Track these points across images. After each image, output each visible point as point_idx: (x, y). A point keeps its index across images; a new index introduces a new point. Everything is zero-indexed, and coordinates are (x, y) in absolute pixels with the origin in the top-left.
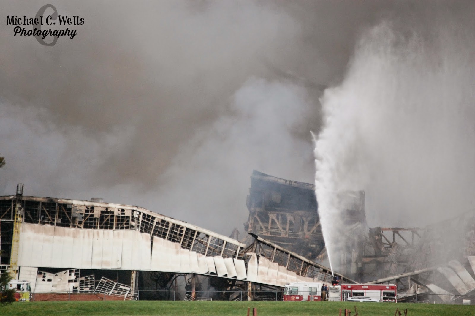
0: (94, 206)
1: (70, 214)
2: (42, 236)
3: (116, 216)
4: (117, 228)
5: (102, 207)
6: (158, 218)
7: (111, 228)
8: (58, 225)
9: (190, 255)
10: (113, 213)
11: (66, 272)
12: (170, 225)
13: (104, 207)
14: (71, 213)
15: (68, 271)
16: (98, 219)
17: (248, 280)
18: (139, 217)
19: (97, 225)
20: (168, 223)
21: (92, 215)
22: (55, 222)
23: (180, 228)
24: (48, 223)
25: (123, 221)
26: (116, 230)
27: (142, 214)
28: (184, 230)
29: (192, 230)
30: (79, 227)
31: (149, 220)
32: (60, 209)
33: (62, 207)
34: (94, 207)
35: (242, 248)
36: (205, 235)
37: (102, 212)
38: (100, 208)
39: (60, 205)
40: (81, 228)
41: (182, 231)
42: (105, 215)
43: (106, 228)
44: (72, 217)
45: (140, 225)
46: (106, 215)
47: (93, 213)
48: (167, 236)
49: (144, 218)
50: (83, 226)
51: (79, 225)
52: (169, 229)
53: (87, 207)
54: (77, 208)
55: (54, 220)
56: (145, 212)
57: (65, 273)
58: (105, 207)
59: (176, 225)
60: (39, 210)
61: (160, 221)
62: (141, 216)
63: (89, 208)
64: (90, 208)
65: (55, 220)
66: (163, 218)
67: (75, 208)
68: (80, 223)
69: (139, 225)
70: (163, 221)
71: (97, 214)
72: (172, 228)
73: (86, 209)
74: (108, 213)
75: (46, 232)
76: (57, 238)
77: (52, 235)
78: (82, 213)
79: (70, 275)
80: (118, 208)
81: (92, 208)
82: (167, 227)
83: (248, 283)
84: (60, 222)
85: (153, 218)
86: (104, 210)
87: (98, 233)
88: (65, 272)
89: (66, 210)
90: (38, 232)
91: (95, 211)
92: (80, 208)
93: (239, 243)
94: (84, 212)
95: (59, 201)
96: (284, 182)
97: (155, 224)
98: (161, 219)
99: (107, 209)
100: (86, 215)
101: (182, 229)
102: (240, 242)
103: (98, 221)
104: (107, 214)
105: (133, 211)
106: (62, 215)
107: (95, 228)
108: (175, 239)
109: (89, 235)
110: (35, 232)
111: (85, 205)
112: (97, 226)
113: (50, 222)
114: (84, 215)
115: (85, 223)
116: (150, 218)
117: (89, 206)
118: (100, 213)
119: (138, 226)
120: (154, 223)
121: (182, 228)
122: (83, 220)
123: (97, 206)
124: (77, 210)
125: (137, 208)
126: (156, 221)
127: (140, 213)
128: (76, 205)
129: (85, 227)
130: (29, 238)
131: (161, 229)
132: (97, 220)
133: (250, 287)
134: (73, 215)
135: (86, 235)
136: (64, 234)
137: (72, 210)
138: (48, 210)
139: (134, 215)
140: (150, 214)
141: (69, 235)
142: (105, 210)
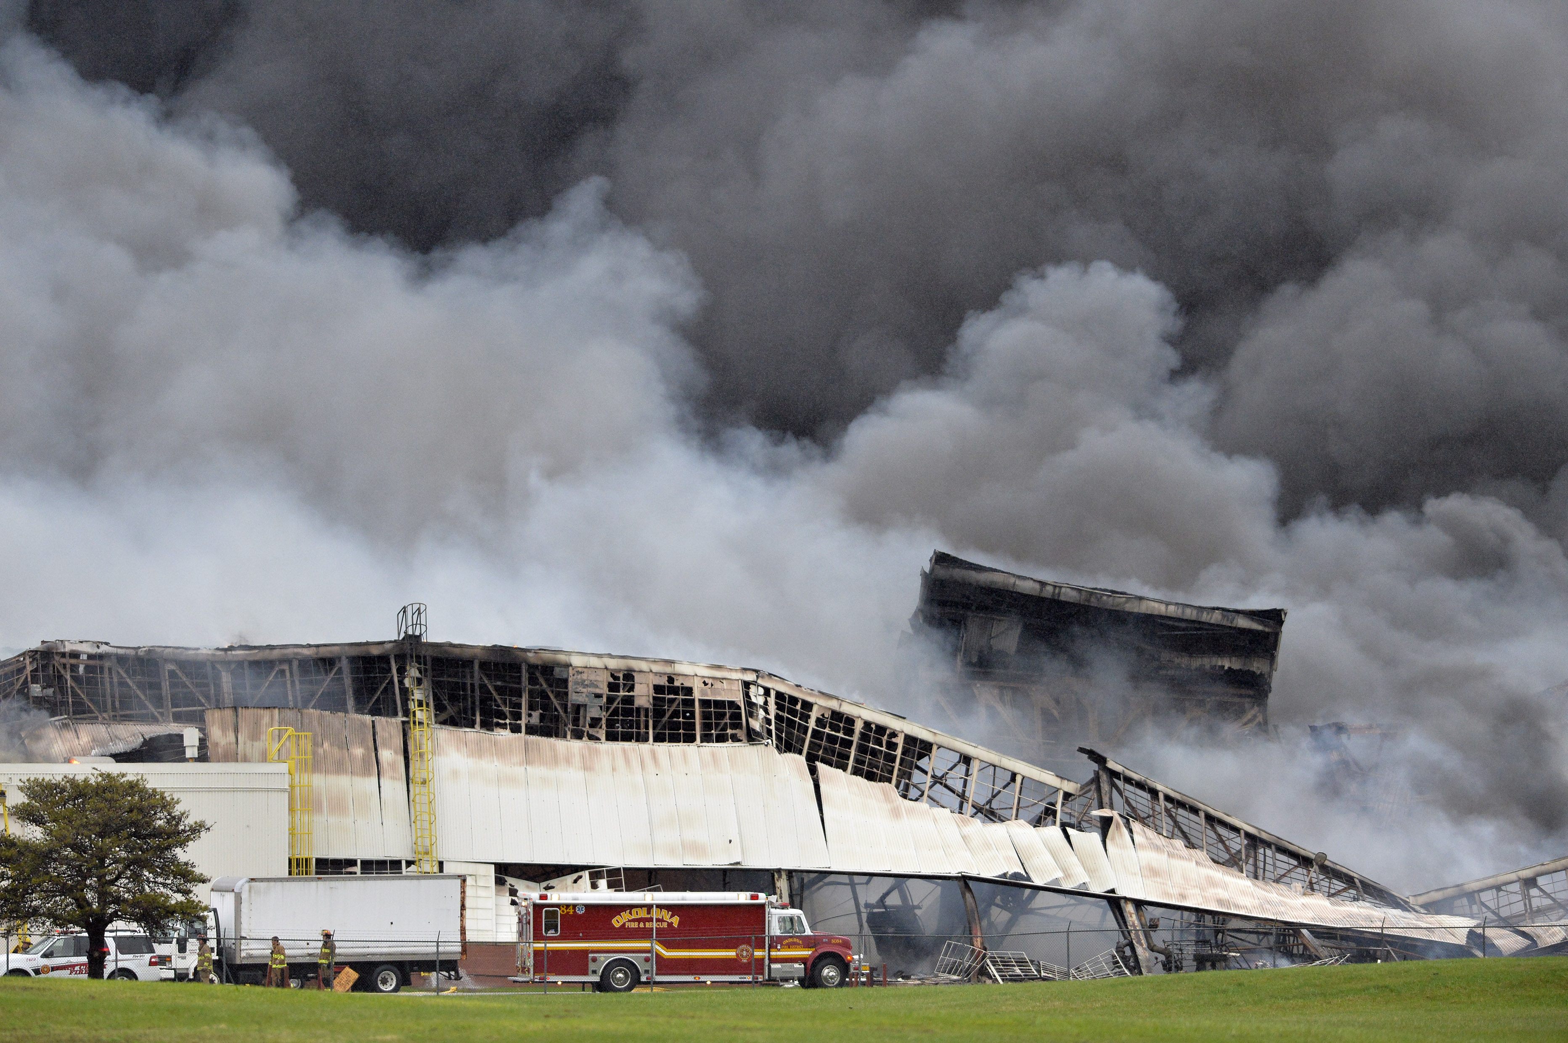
0: (634, 671)
1: (563, 695)
2: (491, 766)
3: (700, 700)
4: (706, 738)
5: (656, 674)
6: (821, 706)
7: (690, 739)
8: (531, 730)
9: (935, 820)
10: (689, 691)
11: (580, 877)
12: (859, 726)
13: (660, 674)
14: (566, 694)
15: (586, 874)
16: (647, 710)
17: (1120, 893)
18: (766, 703)
19: (647, 727)
20: (850, 721)
21: (629, 700)
22: (523, 722)
23: (886, 737)
24: (503, 726)
25: (722, 716)
26: (705, 744)
27: (773, 693)
28: (900, 741)
29: (922, 742)
30: (592, 738)
31: (793, 712)
32: (533, 680)
33: (538, 674)
34: (634, 674)
35: (1067, 796)
36: (956, 757)
37: (658, 689)
38: (651, 676)
39: (532, 668)
40: (598, 739)
41: (892, 746)
42: (667, 697)
43: (674, 739)
44: (569, 705)
45: (773, 727)
46: (669, 699)
47: (631, 694)
48: (851, 762)
49: (780, 707)
50: (604, 732)
51: (592, 731)
52: (856, 738)
53: (612, 675)
54: (585, 676)
55: (518, 716)
56: (782, 689)
57: (575, 881)
58: (665, 674)
59: (873, 726)
60: (472, 685)
61: (826, 716)
62: (772, 700)
63: (617, 678)
64: (621, 675)
65: (523, 716)
66: (834, 705)
67: (579, 677)
68: (595, 723)
69: (771, 727)
70: (837, 715)
71: (643, 695)
72: (864, 737)
73: (611, 680)
74: (675, 690)
75: (500, 752)
76: (536, 771)
77: (521, 764)
78: (598, 691)
79: (594, 886)
80: (703, 677)
81: (629, 676)
82: (850, 732)
83: (1122, 902)
84: (535, 719)
85: (807, 706)
86: (663, 681)
87: (654, 755)
88: (575, 876)
89: (550, 685)
90: (478, 752)
91: (637, 687)
92: (593, 677)
93: (1059, 780)
94: (604, 690)
95: (530, 655)
96: (1037, 586)
97: (812, 724)
98: (830, 709)
99: (671, 680)
100: (610, 700)
101: (894, 740)
102: (1062, 778)
103: (647, 716)
104: (672, 696)
105: (747, 685)
106: (540, 701)
107: (642, 738)
108: (875, 770)
109: (627, 761)
110: (471, 754)
111: (606, 668)
112: (648, 733)
113: (508, 721)
114: (605, 700)
115: (610, 724)
116: (798, 707)
117: (619, 671)
118: (652, 691)
119: (769, 732)
120: (809, 721)
121: (894, 735)
122: (605, 713)
123: (641, 671)
124: (582, 683)
125: (757, 677)
126: (814, 714)
127: (767, 692)
128: (580, 670)
129: (612, 737)
130: (455, 774)
131: (832, 739)
132: (642, 713)
133: (1131, 914)
134: (574, 698)
135: (620, 762)
136: (555, 760)
137: (570, 684)
138: (499, 683)
139: (754, 700)
140: (796, 694)
141: (568, 761)
142: (667, 684)
